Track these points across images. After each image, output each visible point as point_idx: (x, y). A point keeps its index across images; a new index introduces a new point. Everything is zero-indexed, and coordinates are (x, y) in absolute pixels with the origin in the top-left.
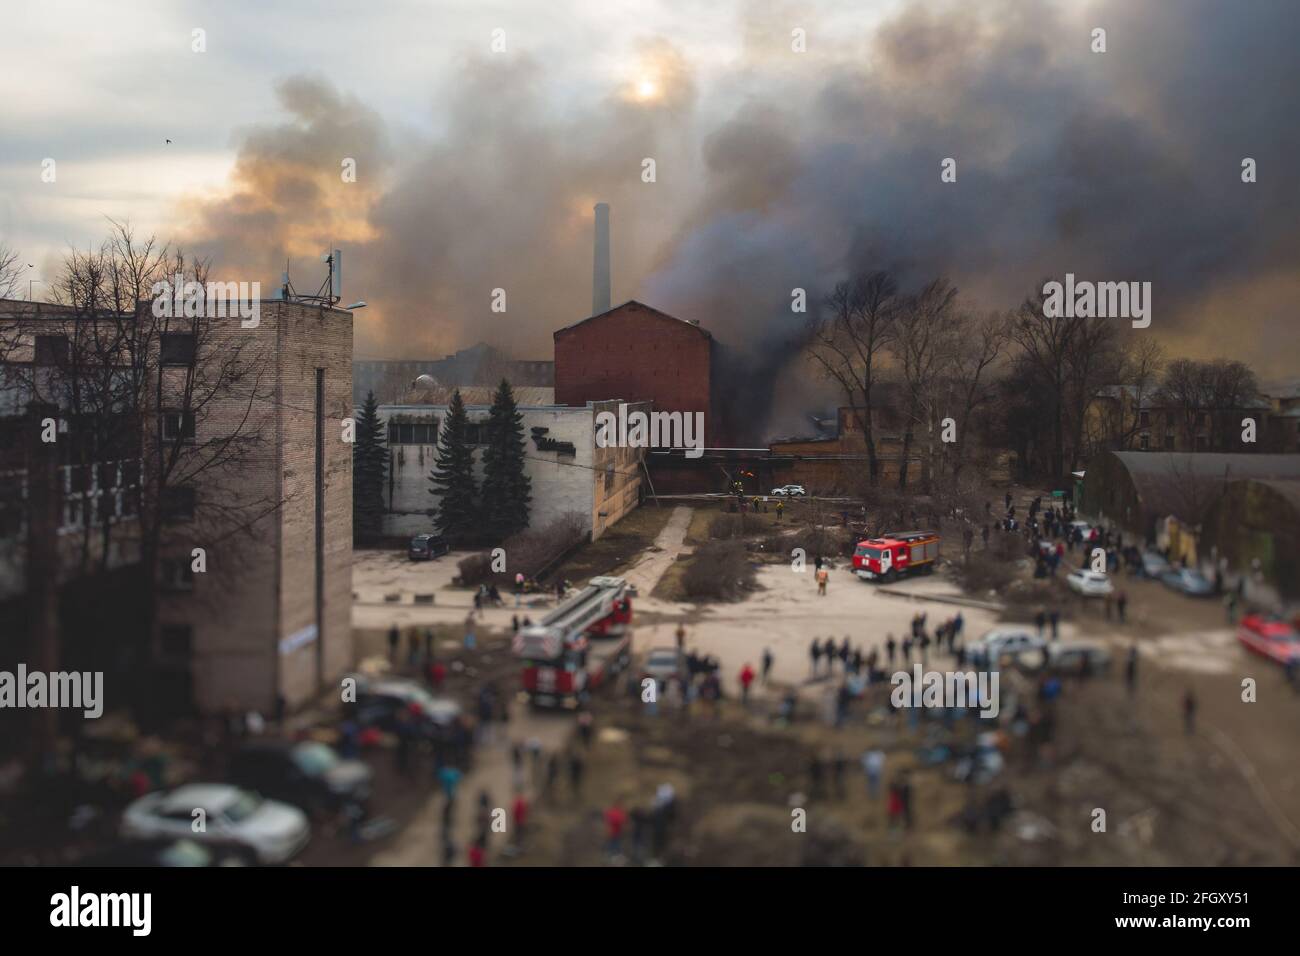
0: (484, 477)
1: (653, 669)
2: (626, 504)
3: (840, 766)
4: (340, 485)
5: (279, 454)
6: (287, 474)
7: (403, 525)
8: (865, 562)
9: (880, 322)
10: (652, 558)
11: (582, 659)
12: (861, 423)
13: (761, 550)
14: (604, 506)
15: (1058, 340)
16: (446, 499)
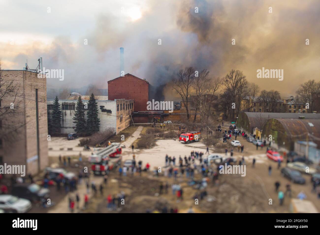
0: (87, 118)
1: (126, 165)
2: (126, 126)
3: (167, 186)
4: (43, 120)
5: (25, 111)
6: (27, 116)
7: (66, 131)
8: (182, 139)
9: (190, 80)
10: (131, 139)
11: (107, 163)
12: (185, 105)
13: (158, 136)
14: (120, 126)
15: (234, 85)
16: (77, 124)
